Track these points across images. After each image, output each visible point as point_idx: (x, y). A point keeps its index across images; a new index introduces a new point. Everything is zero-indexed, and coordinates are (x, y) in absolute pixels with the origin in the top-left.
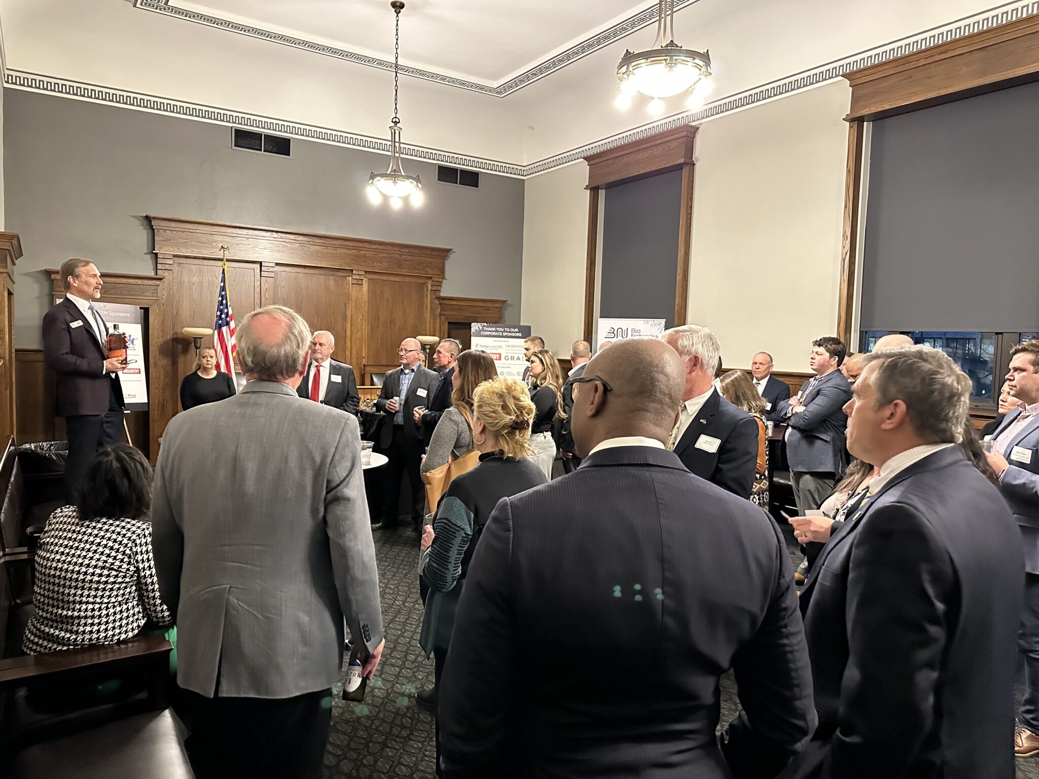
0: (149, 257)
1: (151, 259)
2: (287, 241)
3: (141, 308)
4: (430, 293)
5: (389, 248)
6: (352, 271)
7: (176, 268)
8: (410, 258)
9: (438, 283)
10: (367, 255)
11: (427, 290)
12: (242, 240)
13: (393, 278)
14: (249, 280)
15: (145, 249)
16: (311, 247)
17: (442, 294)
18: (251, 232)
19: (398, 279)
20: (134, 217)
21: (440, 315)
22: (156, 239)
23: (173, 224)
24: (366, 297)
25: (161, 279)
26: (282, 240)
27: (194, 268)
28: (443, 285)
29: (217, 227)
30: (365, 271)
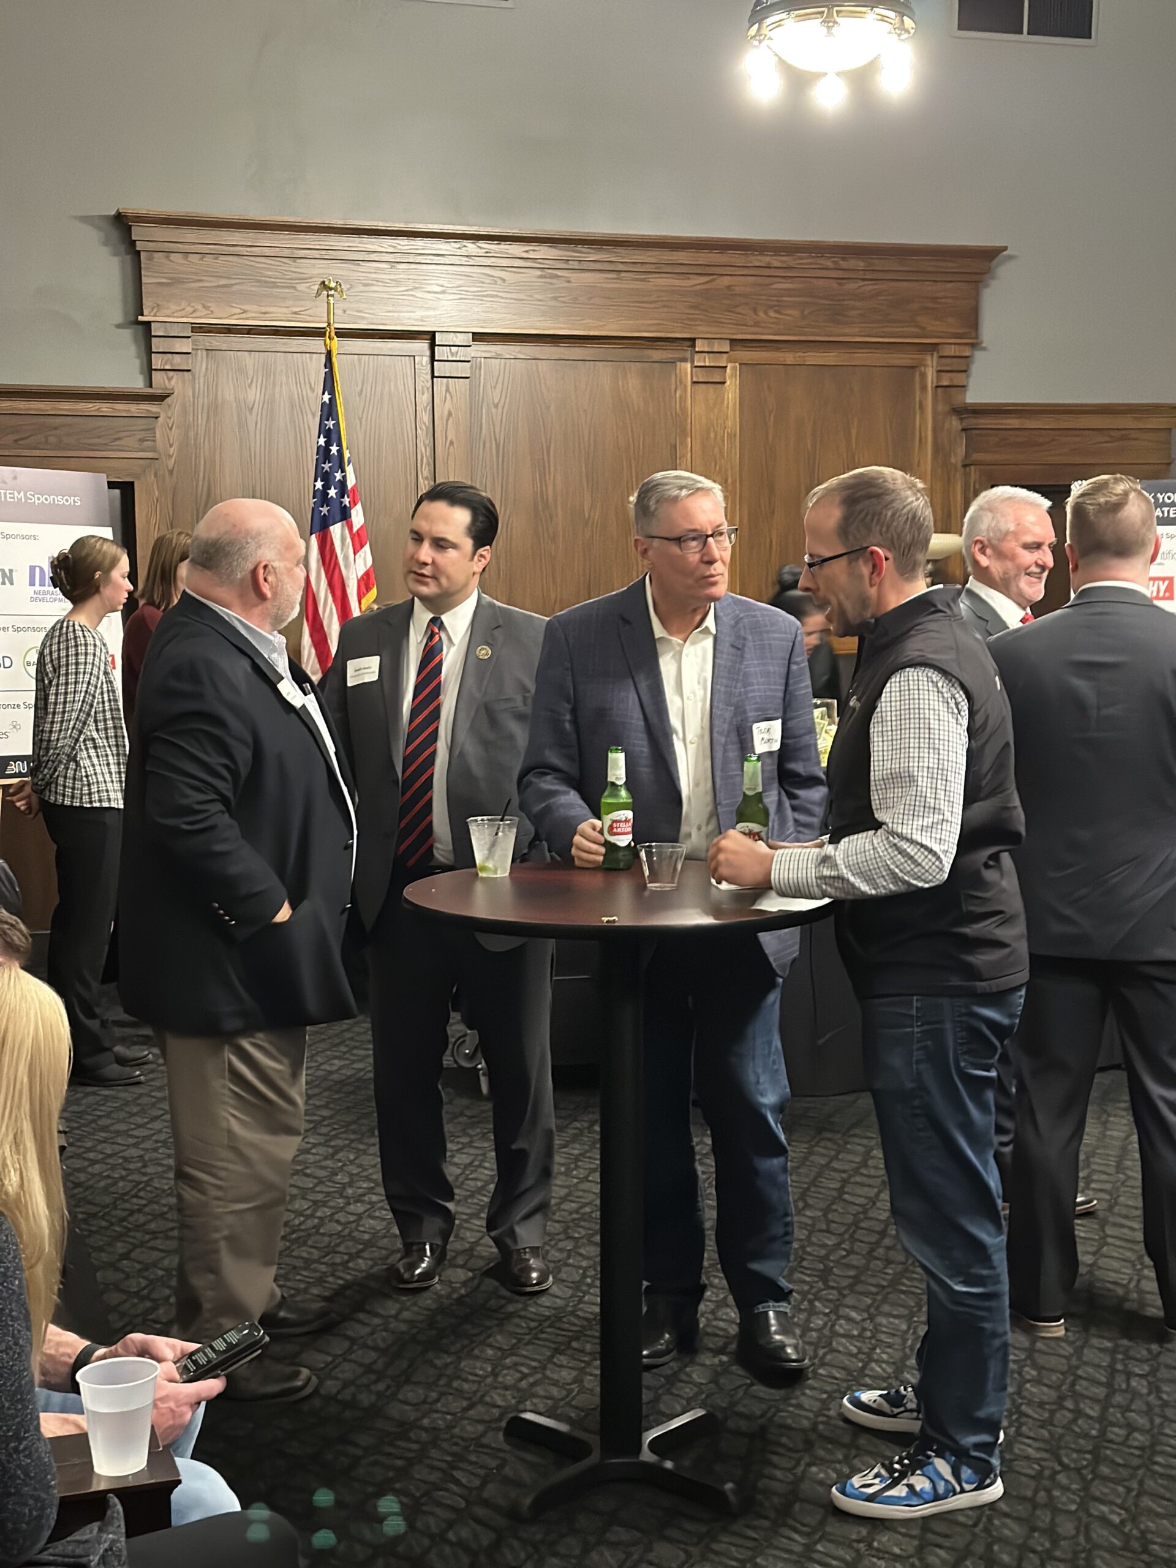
0: (127, 334)
1: (136, 341)
2: (504, 262)
3: (111, 485)
4: (935, 395)
5: (806, 260)
6: (692, 341)
7: (200, 364)
8: (869, 287)
9: (958, 364)
10: (738, 290)
11: (924, 388)
12: (378, 271)
13: (814, 358)
14: (401, 388)
15: (116, 313)
16: (573, 276)
17: (973, 397)
18: (403, 243)
19: (830, 358)
20: (86, 220)
21: (965, 466)
22: (144, 280)
23: (190, 235)
24: (733, 421)
25: (161, 398)
26: (489, 261)
27: (249, 360)
28: (975, 368)
29: (310, 236)
30: (732, 340)
